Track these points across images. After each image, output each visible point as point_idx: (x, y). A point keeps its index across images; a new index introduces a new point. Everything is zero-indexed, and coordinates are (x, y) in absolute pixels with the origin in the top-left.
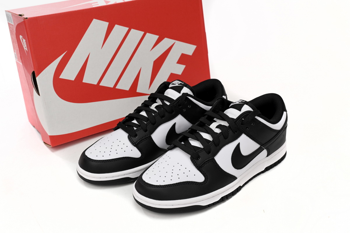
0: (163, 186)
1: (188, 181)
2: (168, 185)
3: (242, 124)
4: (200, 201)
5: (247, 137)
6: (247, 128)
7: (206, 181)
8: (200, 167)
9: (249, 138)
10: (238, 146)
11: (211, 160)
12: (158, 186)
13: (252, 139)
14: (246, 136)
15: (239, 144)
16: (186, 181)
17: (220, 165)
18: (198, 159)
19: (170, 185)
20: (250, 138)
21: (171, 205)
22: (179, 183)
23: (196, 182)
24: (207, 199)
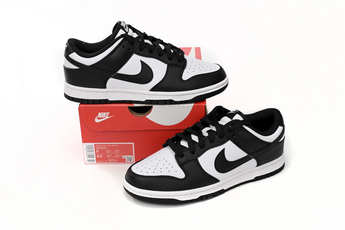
0: (145, 176)
1: (169, 175)
2: (150, 176)
3: (229, 131)
4: (177, 196)
5: (234, 144)
6: (234, 135)
7: (186, 179)
8: (182, 165)
9: (235, 145)
10: (223, 151)
11: (194, 160)
12: (141, 176)
13: (238, 146)
14: (232, 142)
15: (224, 149)
16: (167, 175)
17: (202, 166)
18: (182, 158)
19: (152, 176)
20: (237, 145)
21: (150, 195)
22: (160, 176)
23: (177, 178)
24: (185, 195)
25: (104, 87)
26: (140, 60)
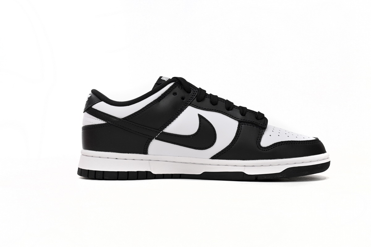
25: (145, 152)
26: (198, 114)
